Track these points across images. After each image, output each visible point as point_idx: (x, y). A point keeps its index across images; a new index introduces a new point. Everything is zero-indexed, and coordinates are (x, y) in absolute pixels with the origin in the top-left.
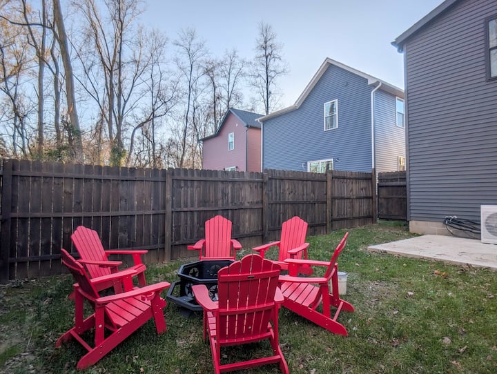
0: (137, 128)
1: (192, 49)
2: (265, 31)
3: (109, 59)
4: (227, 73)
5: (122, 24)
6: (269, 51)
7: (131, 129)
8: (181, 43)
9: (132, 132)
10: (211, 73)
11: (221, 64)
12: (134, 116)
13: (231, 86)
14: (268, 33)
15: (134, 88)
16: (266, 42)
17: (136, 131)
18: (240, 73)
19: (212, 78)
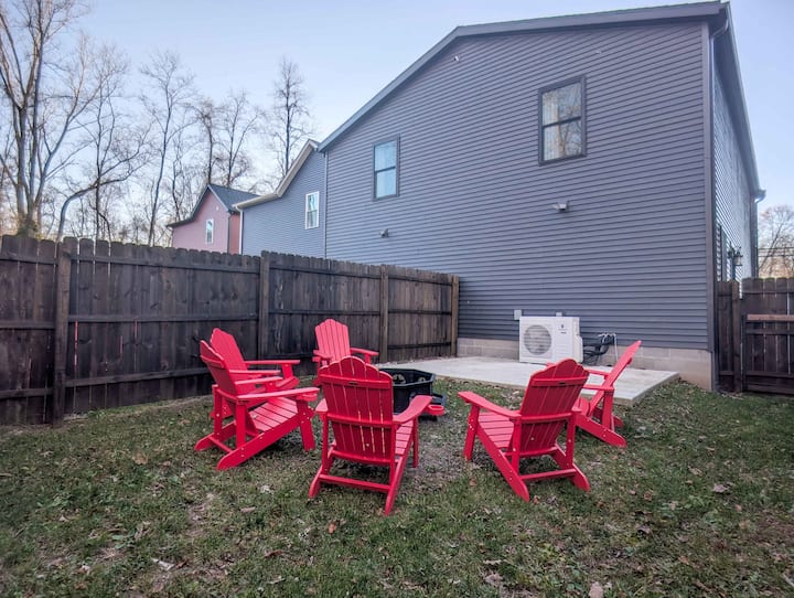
0: (71, 198)
1: (173, 84)
2: (288, 70)
3: (20, 82)
4: (230, 125)
5: (42, 36)
6: (291, 101)
7: (61, 200)
8: (154, 72)
9: (62, 204)
10: (207, 121)
11: (222, 109)
12: (66, 179)
13: (235, 145)
14: (292, 75)
15: (67, 134)
16: (288, 86)
17: (72, 202)
18: (251, 127)
19: (209, 128)
